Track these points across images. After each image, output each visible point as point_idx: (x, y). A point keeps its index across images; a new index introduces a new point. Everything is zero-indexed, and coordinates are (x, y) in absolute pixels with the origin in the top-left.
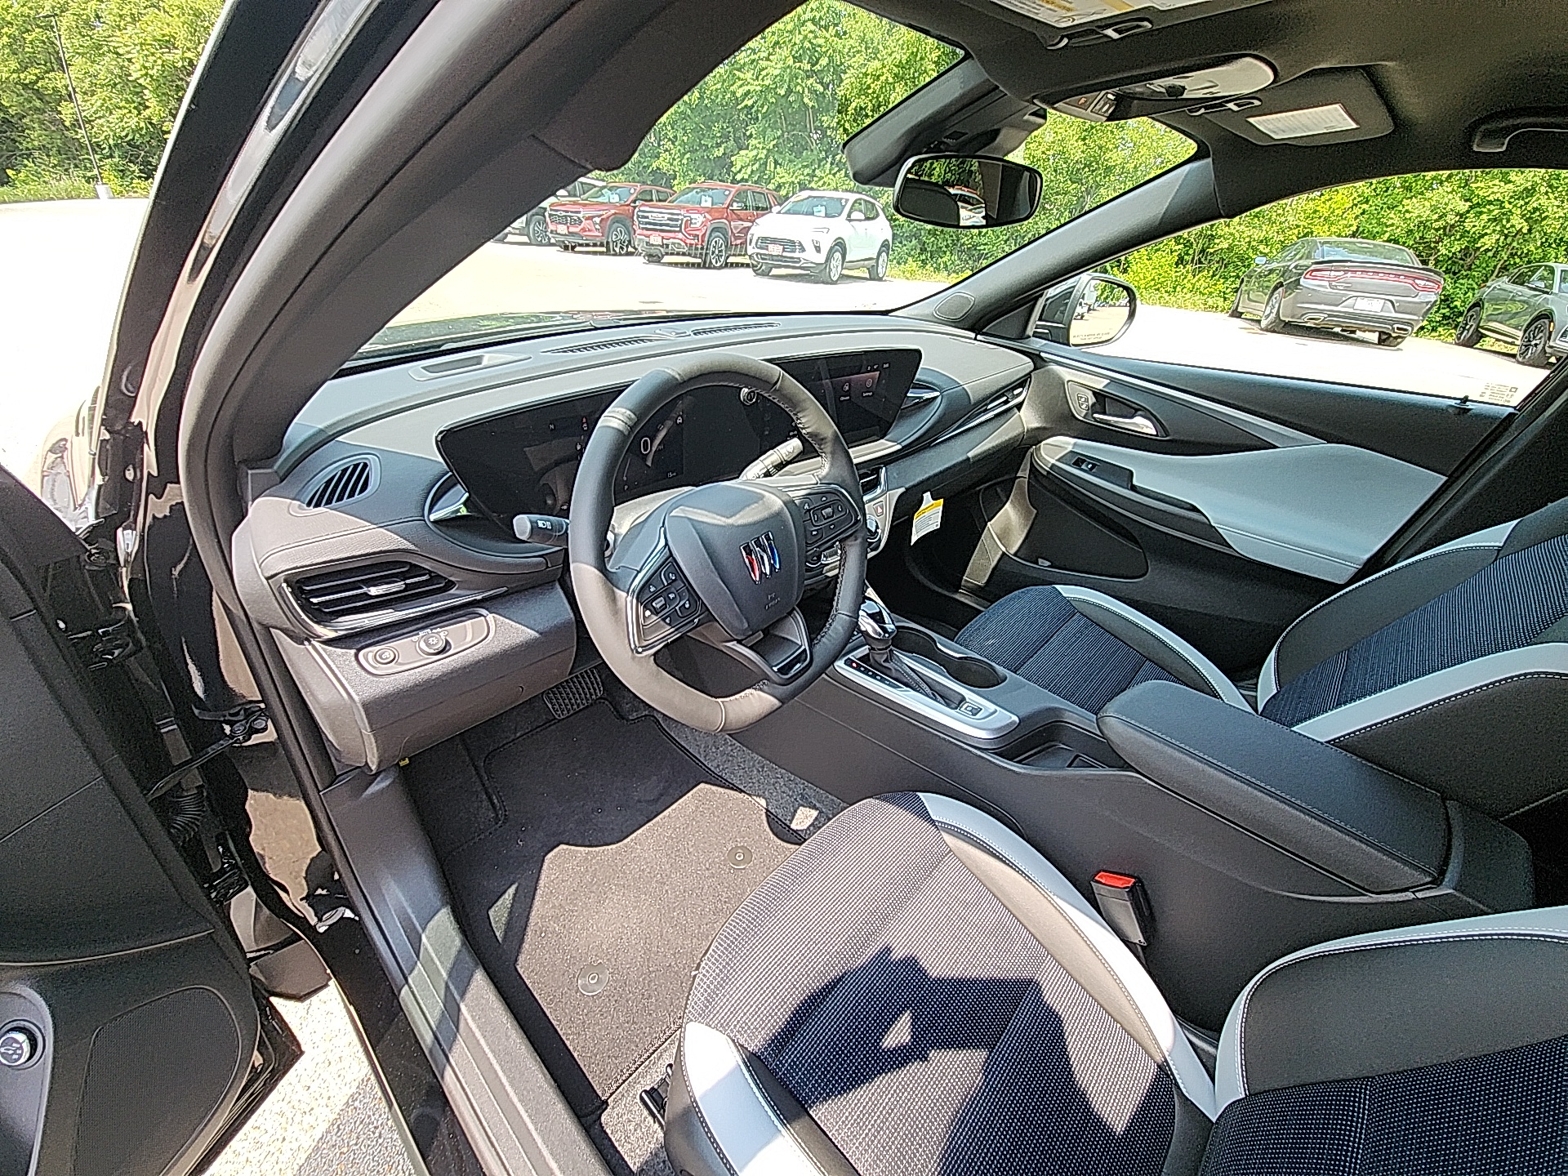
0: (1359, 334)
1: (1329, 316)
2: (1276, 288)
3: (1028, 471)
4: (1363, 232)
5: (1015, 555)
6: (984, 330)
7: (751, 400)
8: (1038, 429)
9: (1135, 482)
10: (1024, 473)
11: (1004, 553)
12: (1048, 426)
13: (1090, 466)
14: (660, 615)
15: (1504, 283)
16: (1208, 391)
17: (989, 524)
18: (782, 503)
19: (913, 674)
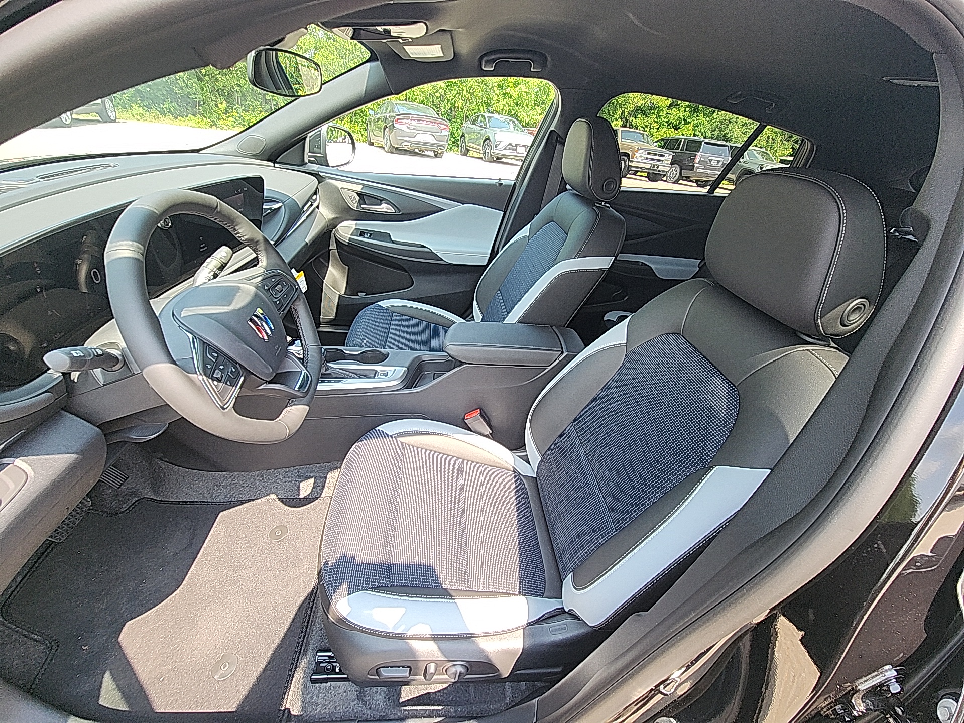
0: (426, 153)
1: (413, 143)
2: (384, 129)
3: (335, 245)
4: (409, 99)
5: (345, 294)
6: (277, 161)
7: (168, 225)
8: (333, 219)
9: (393, 239)
10: (333, 246)
11: (340, 296)
12: (338, 216)
13: (369, 235)
14: (222, 381)
15: (468, 124)
16: (413, 187)
17: (324, 281)
18: (254, 288)
19: (343, 371)
